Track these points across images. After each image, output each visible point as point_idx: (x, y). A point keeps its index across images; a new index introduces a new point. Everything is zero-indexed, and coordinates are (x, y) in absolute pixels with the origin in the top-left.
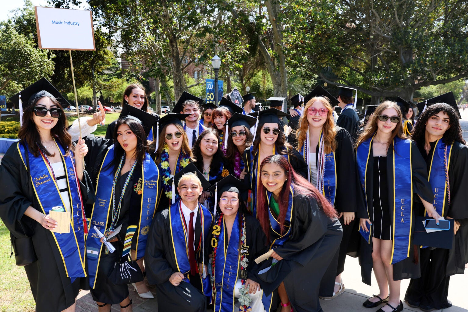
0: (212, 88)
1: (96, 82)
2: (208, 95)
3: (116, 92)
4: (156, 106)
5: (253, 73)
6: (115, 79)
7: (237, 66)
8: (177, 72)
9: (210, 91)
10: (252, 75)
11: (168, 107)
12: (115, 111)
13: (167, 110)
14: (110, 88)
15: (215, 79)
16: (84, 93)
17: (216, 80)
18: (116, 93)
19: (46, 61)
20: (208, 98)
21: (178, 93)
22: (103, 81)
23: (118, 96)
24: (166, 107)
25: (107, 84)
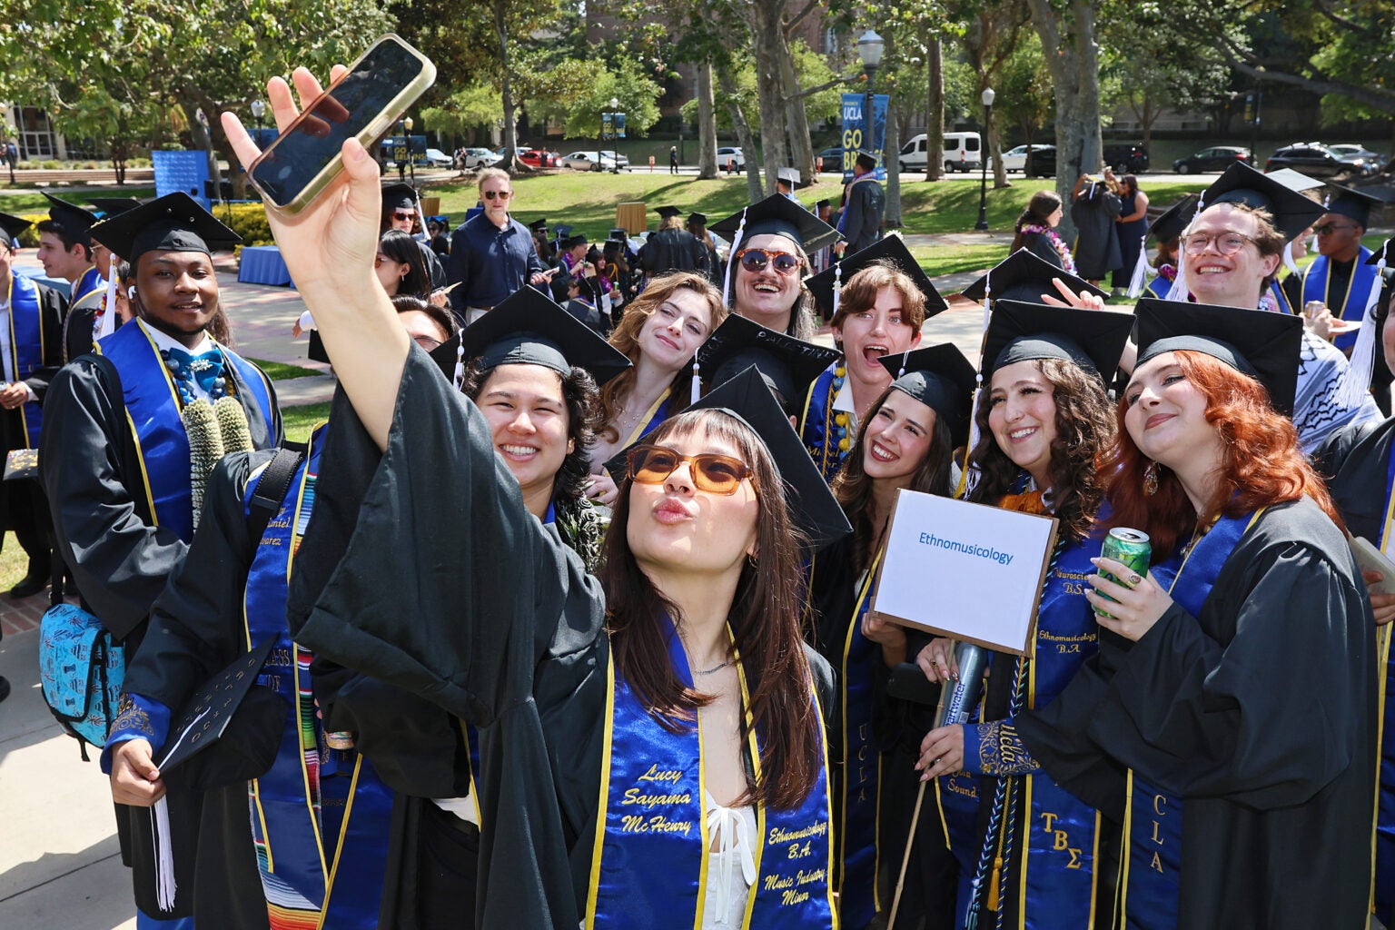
0: (860, 116)
1: (511, 72)
2: (848, 136)
3: (573, 104)
4: (702, 150)
5: (1014, 38)
6: (570, 65)
7: (949, 30)
8: (768, 47)
9: (853, 126)
10: (1011, 46)
11: (737, 150)
12: (567, 166)
13: (733, 161)
14: (554, 94)
15: (866, 94)
16: (471, 108)
17: (869, 95)
18: (574, 108)
19: (374, 14)
20: (847, 143)
21: (771, 112)
22: (533, 72)
23: (579, 117)
24: (732, 152)
25: (545, 78)
